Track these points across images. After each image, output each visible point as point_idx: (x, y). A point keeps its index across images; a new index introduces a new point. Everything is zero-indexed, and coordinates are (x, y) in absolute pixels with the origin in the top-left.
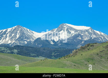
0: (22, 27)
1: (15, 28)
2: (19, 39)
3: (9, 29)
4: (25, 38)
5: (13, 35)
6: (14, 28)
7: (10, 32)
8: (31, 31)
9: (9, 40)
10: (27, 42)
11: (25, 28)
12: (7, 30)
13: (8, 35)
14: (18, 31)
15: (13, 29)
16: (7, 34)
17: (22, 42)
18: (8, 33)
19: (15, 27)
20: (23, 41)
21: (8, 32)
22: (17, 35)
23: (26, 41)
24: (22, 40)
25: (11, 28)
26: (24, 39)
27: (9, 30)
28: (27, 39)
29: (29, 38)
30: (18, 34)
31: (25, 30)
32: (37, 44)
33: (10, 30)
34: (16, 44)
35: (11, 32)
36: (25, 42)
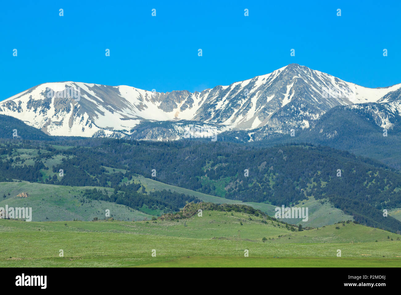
0: (305, 68)
1: (281, 75)
2: (282, 114)
3: (261, 78)
4: (304, 110)
5: (269, 99)
6: (276, 73)
7: (262, 87)
8: (342, 82)
9: (257, 118)
10: (310, 121)
11: (319, 73)
12: (254, 83)
13: (254, 100)
14: (290, 83)
15: (275, 77)
16: (254, 94)
17: (294, 124)
18: (256, 91)
19: (282, 69)
20: (297, 120)
21: (256, 88)
22: (283, 97)
23: (306, 118)
24: (293, 115)
25: (267, 76)
26: (302, 113)
27: (261, 80)
28: (312, 112)
29: (317, 110)
30: (287, 95)
31: (318, 80)
32: (322, 131)
33: (265, 82)
34: (271, 129)
35: (266, 89)
36: (304, 125)
